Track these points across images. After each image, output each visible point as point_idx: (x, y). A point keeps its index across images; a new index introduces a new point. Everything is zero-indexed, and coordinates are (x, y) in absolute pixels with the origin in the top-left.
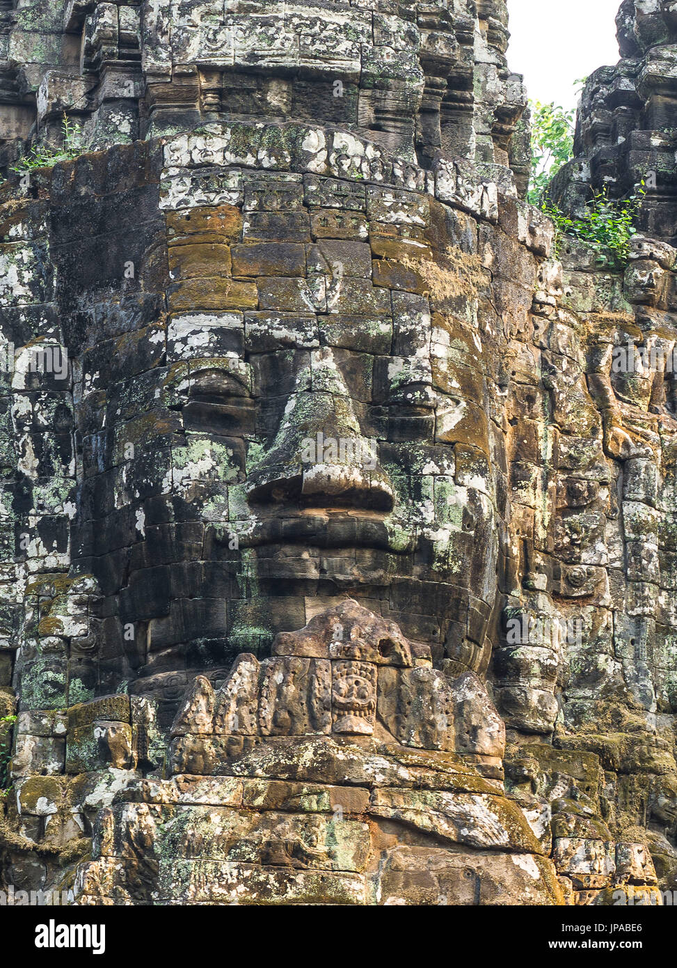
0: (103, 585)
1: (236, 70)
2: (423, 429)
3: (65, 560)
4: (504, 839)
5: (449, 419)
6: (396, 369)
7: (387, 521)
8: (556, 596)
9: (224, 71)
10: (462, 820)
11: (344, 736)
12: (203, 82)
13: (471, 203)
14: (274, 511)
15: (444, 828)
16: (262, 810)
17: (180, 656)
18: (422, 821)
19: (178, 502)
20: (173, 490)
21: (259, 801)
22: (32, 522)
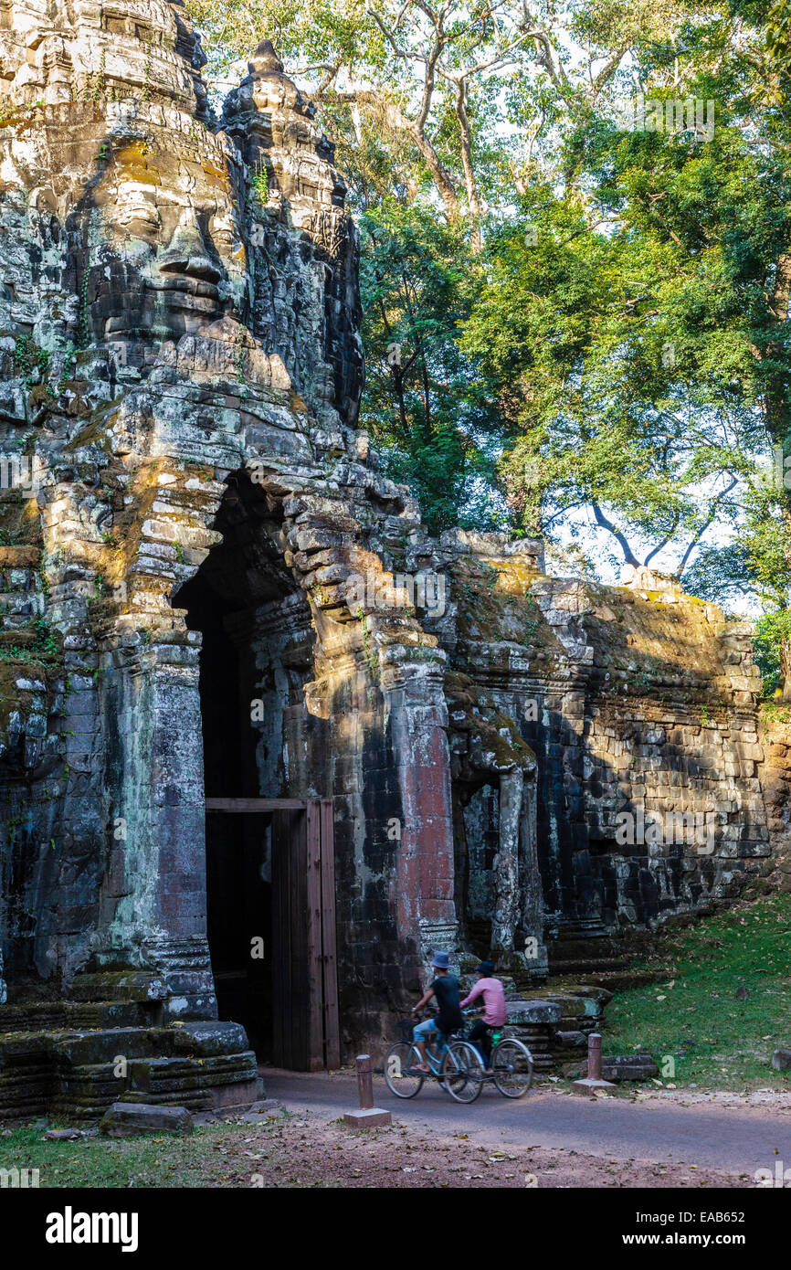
3: (59, 287)
5: (237, 247)
7: (218, 288)
15: (270, 418)
16: (197, 402)
17: (126, 335)
18: (262, 416)
19: (129, 266)
20: (127, 260)
21: (197, 399)
22: (42, 268)
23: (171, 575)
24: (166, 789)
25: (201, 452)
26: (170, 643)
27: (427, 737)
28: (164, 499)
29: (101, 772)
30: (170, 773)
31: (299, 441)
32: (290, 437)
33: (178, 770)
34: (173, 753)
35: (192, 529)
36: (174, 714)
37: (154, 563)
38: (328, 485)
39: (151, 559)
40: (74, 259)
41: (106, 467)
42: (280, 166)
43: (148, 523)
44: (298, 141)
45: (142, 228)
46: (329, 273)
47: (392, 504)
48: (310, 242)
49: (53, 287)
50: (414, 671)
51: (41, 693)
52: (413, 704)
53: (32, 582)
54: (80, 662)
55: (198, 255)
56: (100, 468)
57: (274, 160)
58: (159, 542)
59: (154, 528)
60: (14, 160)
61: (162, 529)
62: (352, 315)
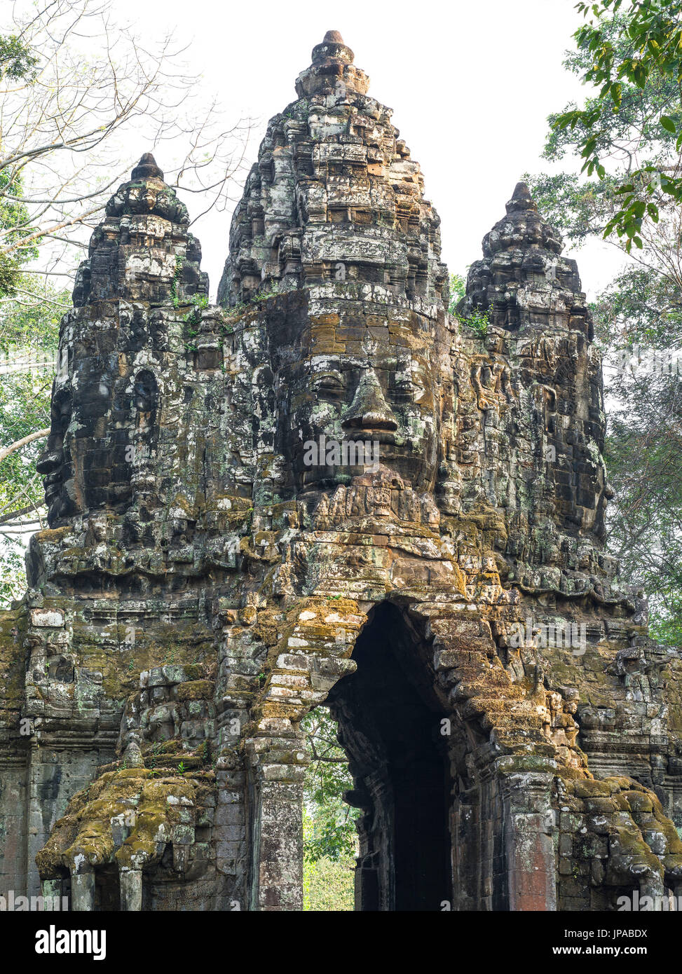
1: (337, 262)
2: (408, 399)
3: (272, 449)
4: (439, 556)
5: (418, 395)
6: (398, 376)
7: (395, 434)
8: (459, 463)
9: (332, 262)
10: (423, 548)
11: (379, 516)
12: (324, 266)
13: (427, 313)
14: (352, 430)
15: (416, 551)
16: (347, 544)
17: (316, 485)
18: (408, 549)
19: (315, 427)
20: (313, 422)
21: (346, 541)
22: (260, 434)
23: (298, 701)
24: (268, 891)
25: (347, 587)
26: (279, 763)
27: (529, 843)
28: (299, 635)
29: (245, 875)
30: (271, 877)
31: (445, 568)
32: (436, 566)
33: (280, 875)
34: (275, 860)
35: (324, 659)
36: (277, 825)
37: (283, 692)
38: (466, 608)
39: (280, 689)
40: (282, 424)
41: (263, 609)
42: (513, 300)
43: (282, 658)
44: (535, 272)
45: (328, 392)
46: (551, 393)
47: (619, 608)
48: (532, 367)
49: (267, 450)
50: (519, 781)
51: (189, 807)
52: (517, 812)
53: (206, 711)
54: (228, 778)
55: (370, 410)
56: (259, 609)
57: (507, 295)
58: (292, 673)
59: (287, 662)
60: (244, 348)
61: (295, 661)
62: (586, 428)
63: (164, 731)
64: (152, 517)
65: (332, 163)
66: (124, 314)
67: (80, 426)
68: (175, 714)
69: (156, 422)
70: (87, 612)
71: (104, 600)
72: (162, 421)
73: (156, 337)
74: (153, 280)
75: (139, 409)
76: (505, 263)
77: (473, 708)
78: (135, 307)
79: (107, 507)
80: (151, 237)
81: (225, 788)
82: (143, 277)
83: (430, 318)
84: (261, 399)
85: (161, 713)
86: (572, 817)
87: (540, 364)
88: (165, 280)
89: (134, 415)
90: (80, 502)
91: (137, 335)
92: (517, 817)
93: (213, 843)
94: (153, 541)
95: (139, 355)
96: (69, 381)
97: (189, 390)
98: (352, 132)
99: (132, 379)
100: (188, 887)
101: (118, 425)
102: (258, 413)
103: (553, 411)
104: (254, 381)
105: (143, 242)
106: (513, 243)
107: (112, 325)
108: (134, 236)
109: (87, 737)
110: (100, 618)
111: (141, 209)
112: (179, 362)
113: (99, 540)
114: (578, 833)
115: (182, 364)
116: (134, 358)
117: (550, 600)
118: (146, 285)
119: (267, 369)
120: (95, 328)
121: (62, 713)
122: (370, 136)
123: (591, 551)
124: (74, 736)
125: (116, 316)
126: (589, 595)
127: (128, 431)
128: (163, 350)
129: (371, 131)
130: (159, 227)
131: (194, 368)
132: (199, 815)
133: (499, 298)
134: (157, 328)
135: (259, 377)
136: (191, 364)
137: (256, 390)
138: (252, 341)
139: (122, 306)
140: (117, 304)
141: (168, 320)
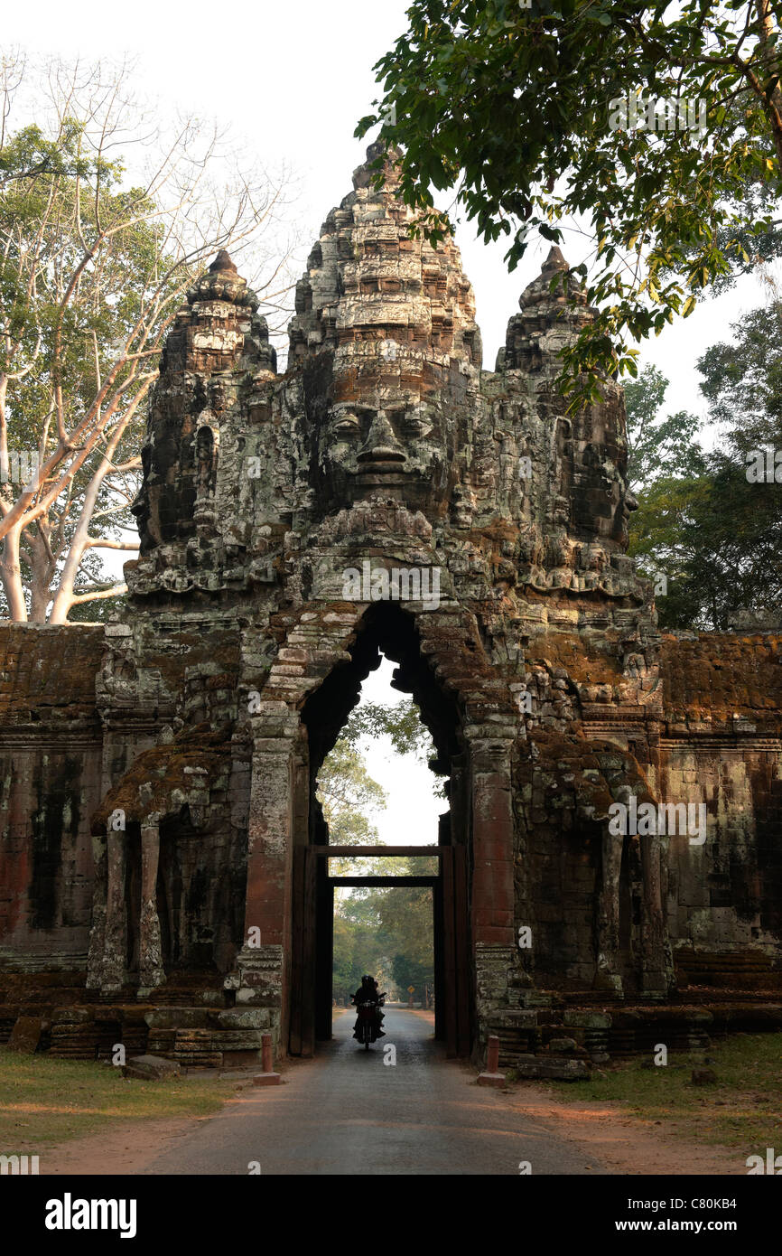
0: (317, 491)
1: (366, 326)
2: (417, 434)
3: (307, 484)
4: (429, 562)
5: (426, 430)
6: (407, 416)
7: (403, 464)
8: (475, 486)
9: (362, 326)
10: (415, 557)
11: (376, 532)
12: (356, 331)
13: (438, 361)
14: (366, 463)
15: (410, 560)
16: (347, 556)
18: (402, 557)
19: (334, 463)
22: (297, 472)
23: (293, 687)
24: (254, 841)
26: (269, 737)
27: (488, 797)
28: (299, 632)
30: (257, 829)
33: (266, 827)
38: (449, 604)
39: (278, 677)
40: (313, 463)
41: (275, 613)
42: (537, 346)
43: (282, 651)
44: (558, 322)
45: (346, 434)
46: (566, 422)
47: (628, 600)
48: (547, 401)
49: (302, 485)
50: (480, 745)
51: (204, 775)
52: (478, 772)
53: (230, 698)
54: (242, 752)
55: (378, 445)
56: (272, 614)
57: (531, 342)
58: (289, 663)
59: (286, 654)
60: (286, 403)
61: (293, 654)
62: (602, 449)
63: (199, 714)
64: (211, 545)
65: (367, 244)
66: (188, 382)
67: (155, 475)
68: (207, 701)
69: (213, 469)
70: (155, 624)
71: (169, 615)
72: (219, 467)
73: (214, 398)
74: (216, 353)
75: (201, 459)
76: (532, 316)
77: (449, 687)
78: (197, 376)
79: (178, 539)
80: (216, 318)
81: (238, 759)
82: (206, 351)
83: (442, 366)
84: (299, 443)
85: (197, 701)
86: (544, 775)
87: (555, 399)
88: (226, 352)
89: (196, 464)
90: (158, 536)
91: (199, 398)
92: (477, 776)
93: (228, 804)
94: (212, 564)
95: (201, 415)
96: (149, 440)
97: (242, 440)
98: (387, 216)
99: (195, 434)
100: (205, 840)
101: (184, 473)
102: (296, 455)
103: (569, 438)
104: (293, 429)
105: (210, 323)
106: (541, 298)
107: (179, 392)
108: (202, 318)
109: (149, 722)
110: (165, 629)
111: (209, 296)
112: (235, 419)
113: (166, 566)
114: (549, 788)
115: (237, 419)
116: (197, 417)
117: (561, 596)
118: (210, 358)
119: (303, 419)
120: (166, 395)
121: (126, 704)
122: (404, 218)
123: (601, 554)
124: (137, 722)
125: (182, 385)
126: (598, 590)
127: (193, 476)
128: (221, 409)
129: (405, 213)
130: (223, 310)
131: (248, 423)
132: (213, 781)
133: (525, 345)
134: (216, 393)
135: (297, 426)
136: (246, 419)
137: (294, 436)
138: (292, 397)
139: (187, 376)
140: (183, 375)
141: (225, 385)
